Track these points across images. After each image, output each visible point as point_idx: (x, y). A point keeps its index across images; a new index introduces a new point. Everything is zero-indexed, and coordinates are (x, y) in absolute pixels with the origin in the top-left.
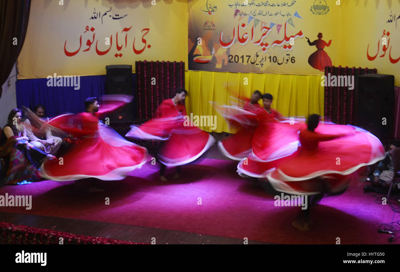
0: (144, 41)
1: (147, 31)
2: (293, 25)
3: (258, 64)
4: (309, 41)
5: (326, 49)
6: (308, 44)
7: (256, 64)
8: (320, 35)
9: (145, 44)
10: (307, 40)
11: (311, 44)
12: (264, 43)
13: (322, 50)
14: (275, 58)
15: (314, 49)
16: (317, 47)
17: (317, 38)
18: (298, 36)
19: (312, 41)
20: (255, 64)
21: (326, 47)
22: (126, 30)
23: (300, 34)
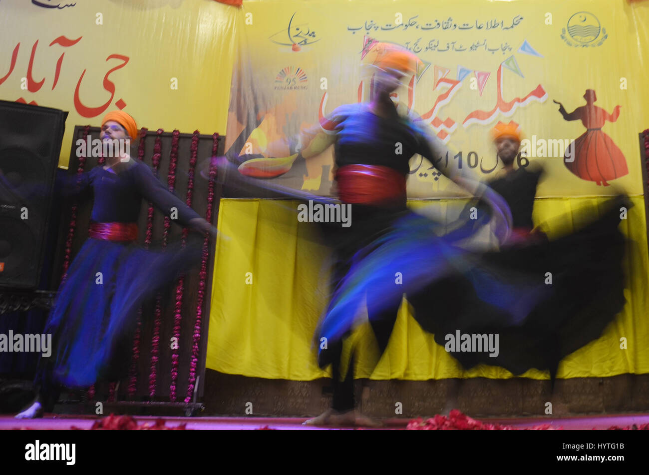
0: (109, 86)
1: (122, 62)
2: (517, 71)
3: (426, 175)
4: (562, 110)
5: (608, 128)
6: (561, 116)
7: (421, 175)
8: (589, 95)
9: (109, 94)
10: (558, 107)
11: (568, 117)
12: (444, 119)
13: (598, 132)
14: (473, 156)
15: (577, 128)
16: (585, 124)
17: (583, 103)
18: (533, 98)
19: (570, 110)
20: (418, 173)
21: (607, 123)
22: (64, 41)
23: (539, 92)
